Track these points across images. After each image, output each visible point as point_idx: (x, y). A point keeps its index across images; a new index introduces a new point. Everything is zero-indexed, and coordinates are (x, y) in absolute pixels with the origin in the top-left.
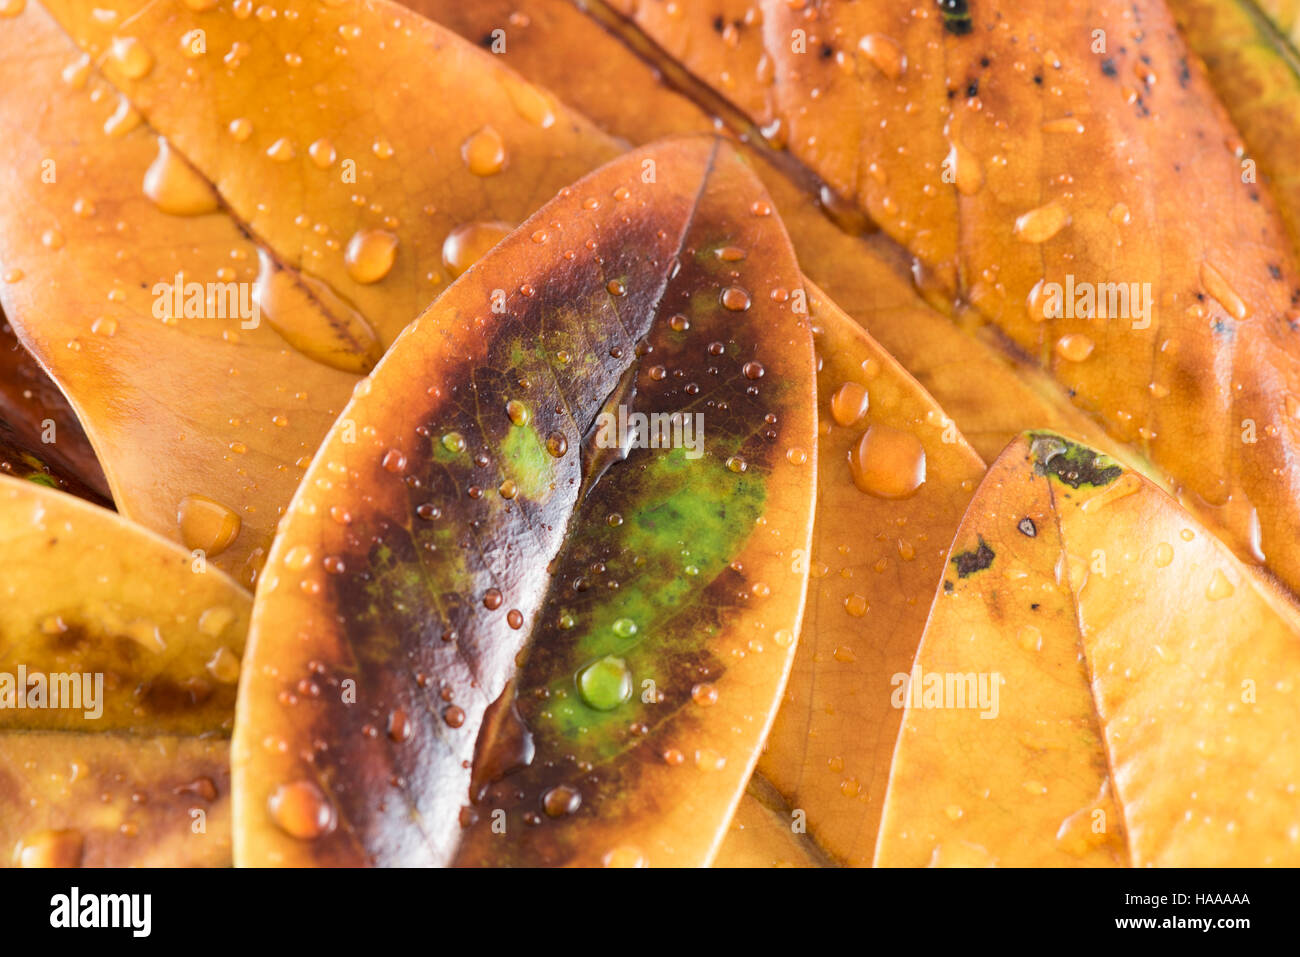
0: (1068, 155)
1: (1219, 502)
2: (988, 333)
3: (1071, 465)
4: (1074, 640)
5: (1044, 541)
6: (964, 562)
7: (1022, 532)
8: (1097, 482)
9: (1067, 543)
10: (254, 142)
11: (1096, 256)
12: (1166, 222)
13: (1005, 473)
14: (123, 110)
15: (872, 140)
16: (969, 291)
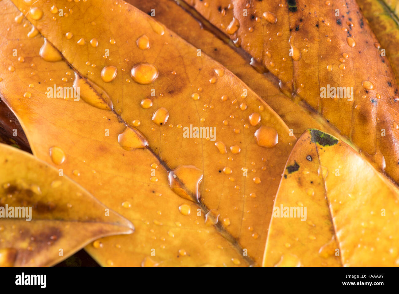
0: (326, 48)
1: (373, 155)
2: (302, 103)
3: (322, 139)
4: (324, 192)
5: (314, 162)
6: (290, 169)
7: (308, 159)
8: (330, 144)
9: (321, 163)
10: (73, 39)
11: (335, 80)
12: (356, 69)
13: (302, 142)
14: (33, 29)
15: (267, 44)
16: (296, 90)
